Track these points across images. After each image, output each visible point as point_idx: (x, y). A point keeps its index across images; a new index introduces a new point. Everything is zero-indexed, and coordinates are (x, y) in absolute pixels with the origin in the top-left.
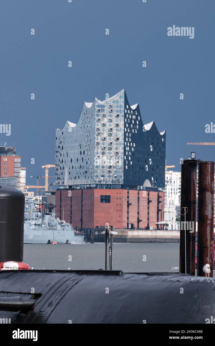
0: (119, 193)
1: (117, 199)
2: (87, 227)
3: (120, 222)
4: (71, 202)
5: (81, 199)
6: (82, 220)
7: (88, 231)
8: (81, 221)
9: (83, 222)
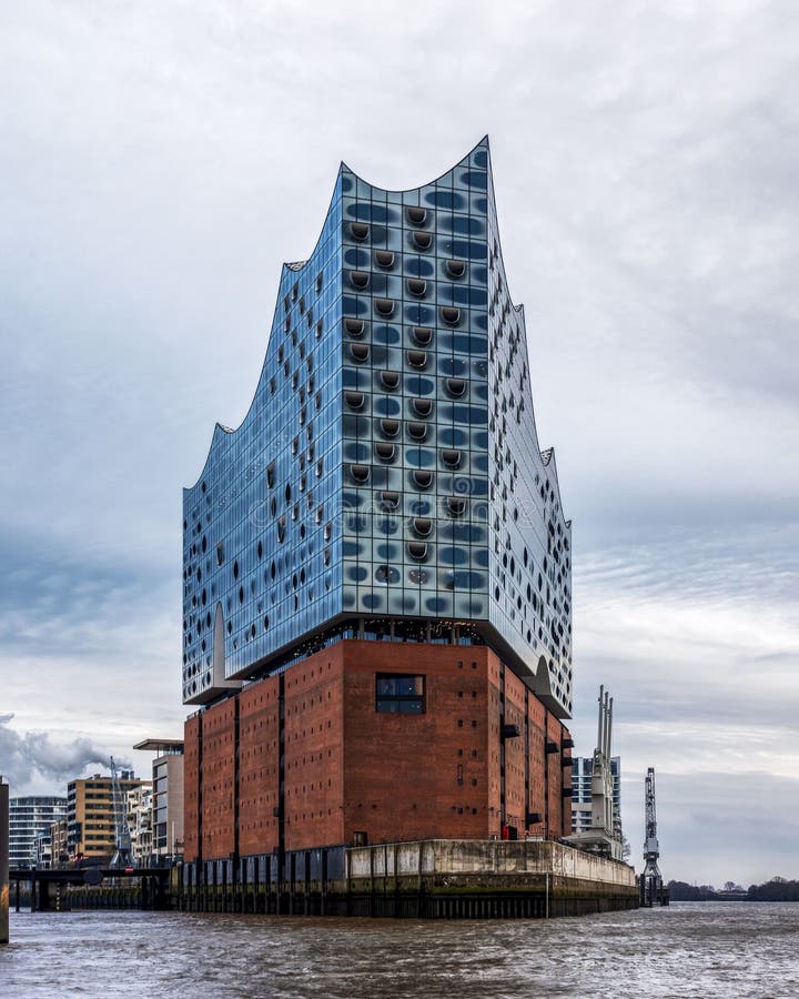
0: (466, 666)
1: (461, 694)
2: (308, 843)
3: (474, 811)
4: (237, 745)
5: (277, 719)
6: (280, 812)
7: (312, 860)
8: (277, 819)
9: (286, 820)
